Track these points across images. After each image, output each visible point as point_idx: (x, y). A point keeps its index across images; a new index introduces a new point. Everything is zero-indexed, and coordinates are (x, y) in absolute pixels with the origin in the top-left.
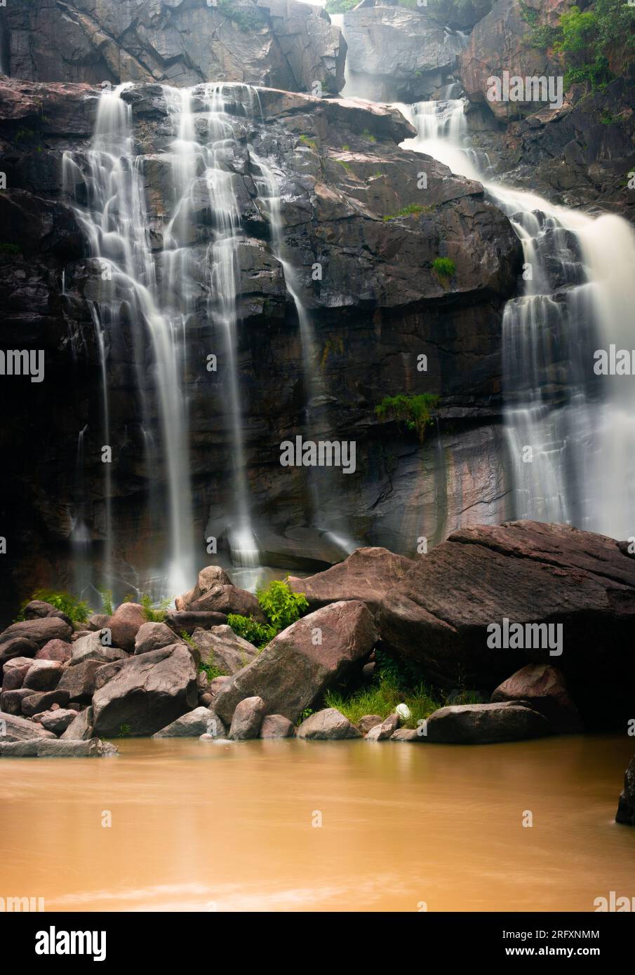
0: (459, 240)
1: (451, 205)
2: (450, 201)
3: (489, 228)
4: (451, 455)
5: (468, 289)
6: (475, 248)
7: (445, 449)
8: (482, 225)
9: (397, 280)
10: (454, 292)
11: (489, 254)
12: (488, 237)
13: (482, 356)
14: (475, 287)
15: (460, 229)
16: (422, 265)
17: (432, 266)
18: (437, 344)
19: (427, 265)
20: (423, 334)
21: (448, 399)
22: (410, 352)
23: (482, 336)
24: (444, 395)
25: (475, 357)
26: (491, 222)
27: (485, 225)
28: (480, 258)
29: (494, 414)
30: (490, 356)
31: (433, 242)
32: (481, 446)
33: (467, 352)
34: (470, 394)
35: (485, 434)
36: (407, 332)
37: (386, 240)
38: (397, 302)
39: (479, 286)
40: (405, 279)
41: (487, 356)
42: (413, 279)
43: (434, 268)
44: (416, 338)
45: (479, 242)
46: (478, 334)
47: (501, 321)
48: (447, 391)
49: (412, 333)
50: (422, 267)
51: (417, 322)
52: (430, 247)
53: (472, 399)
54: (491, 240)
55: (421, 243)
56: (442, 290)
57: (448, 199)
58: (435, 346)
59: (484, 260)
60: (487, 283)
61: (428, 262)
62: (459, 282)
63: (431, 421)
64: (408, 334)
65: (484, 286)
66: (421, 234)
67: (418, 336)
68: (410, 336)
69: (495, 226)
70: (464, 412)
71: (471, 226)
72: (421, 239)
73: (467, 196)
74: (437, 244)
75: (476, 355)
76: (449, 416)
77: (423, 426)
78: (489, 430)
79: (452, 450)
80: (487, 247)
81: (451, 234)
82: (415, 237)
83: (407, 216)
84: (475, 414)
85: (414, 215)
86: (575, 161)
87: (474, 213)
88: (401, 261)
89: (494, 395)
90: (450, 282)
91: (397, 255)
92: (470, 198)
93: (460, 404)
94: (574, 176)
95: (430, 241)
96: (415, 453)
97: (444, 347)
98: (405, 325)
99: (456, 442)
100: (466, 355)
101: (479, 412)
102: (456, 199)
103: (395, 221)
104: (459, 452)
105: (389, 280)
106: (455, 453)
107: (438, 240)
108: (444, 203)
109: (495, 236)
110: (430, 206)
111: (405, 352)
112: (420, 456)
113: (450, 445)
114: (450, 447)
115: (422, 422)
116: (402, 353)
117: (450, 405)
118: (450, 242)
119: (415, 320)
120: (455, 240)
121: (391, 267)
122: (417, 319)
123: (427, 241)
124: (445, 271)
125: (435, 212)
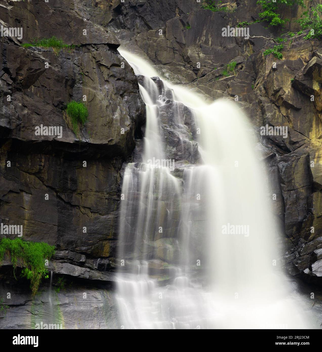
0: (95, 88)
1: (89, 50)
2: (89, 45)
3: (121, 83)
4: (61, 314)
5: (98, 142)
6: (109, 101)
7: (56, 307)
8: (116, 79)
9: (32, 114)
10: (84, 140)
11: (121, 111)
12: (121, 93)
13: (97, 215)
14: (105, 142)
15: (96, 77)
16: (56, 104)
17: (66, 107)
18: (57, 192)
19: (61, 106)
20: (46, 178)
21: (62, 254)
22: (31, 194)
23: (100, 194)
24: (58, 248)
25: (90, 214)
26: (124, 78)
27: (119, 79)
28: (114, 111)
29: (105, 279)
30: (104, 217)
31: (69, 83)
32: (92, 312)
33: (84, 207)
34: (82, 253)
35: (94, 299)
36: (30, 171)
37: (26, 68)
38: (31, 137)
39: (109, 141)
40: (38, 114)
41: (102, 217)
42: (47, 117)
43: (67, 111)
44: (38, 181)
45: (113, 95)
46: (97, 191)
47: (121, 183)
48: (62, 244)
49: (34, 174)
50: (56, 106)
51: (43, 164)
52: (66, 87)
53: (83, 259)
54: (122, 96)
55: (58, 81)
56: (73, 135)
57: (87, 43)
58: (55, 194)
59: (117, 115)
60: (118, 140)
61: (61, 103)
62: (90, 132)
63: (47, 274)
64: (30, 173)
65: (114, 143)
66: (59, 71)
67: (39, 178)
68: (33, 177)
69: (127, 83)
70: (77, 271)
71: (106, 77)
72: (58, 76)
73: (105, 44)
74: (72, 86)
75: (92, 212)
76: (63, 272)
77: (40, 277)
78: (98, 295)
79: (62, 309)
80: (119, 103)
81: (86, 80)
82: (54, 73)
83: (47, 49)
84: (87, 276)
85: (54, 50)
86: (176, 38)
87: (111, 64)
88: (36, 94)
89: (102, 258)
90: (81, 130)
91: (33, 87)
92: (108, 48)
93: (72, 262)
94: (172, 53)
95: (67, 81)
96: (24, 305)
97: (63, 197)
98: (30, 164)
99: (67, 301)
100: (82, 210)
101: (91, 274)
102: (95, 44)
103: (34, 50)
104: (70, 314)
105: (26, 112)
106: (66, 313)
107: (74, 82)
108: (83, 46)
109: (125, 94)
110: (70, 45)
111: (27, 193)
112: (29, 308)
113: (60, 303)
114: (61, 305)
115: (39, 273)
116: (24, 194)
117: (63, 259)
118: (86, 88)
119: (41, 161)
120: (90, 87)
121: (27, 98)
122: (43, 160)
123: (64, 81)
124: (79, 117)
125: (74, 52)
